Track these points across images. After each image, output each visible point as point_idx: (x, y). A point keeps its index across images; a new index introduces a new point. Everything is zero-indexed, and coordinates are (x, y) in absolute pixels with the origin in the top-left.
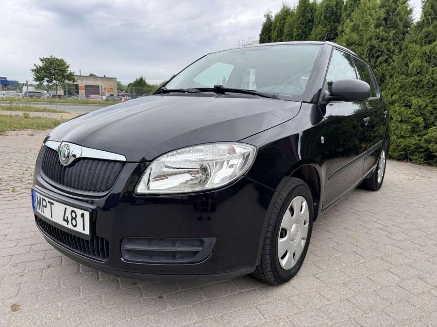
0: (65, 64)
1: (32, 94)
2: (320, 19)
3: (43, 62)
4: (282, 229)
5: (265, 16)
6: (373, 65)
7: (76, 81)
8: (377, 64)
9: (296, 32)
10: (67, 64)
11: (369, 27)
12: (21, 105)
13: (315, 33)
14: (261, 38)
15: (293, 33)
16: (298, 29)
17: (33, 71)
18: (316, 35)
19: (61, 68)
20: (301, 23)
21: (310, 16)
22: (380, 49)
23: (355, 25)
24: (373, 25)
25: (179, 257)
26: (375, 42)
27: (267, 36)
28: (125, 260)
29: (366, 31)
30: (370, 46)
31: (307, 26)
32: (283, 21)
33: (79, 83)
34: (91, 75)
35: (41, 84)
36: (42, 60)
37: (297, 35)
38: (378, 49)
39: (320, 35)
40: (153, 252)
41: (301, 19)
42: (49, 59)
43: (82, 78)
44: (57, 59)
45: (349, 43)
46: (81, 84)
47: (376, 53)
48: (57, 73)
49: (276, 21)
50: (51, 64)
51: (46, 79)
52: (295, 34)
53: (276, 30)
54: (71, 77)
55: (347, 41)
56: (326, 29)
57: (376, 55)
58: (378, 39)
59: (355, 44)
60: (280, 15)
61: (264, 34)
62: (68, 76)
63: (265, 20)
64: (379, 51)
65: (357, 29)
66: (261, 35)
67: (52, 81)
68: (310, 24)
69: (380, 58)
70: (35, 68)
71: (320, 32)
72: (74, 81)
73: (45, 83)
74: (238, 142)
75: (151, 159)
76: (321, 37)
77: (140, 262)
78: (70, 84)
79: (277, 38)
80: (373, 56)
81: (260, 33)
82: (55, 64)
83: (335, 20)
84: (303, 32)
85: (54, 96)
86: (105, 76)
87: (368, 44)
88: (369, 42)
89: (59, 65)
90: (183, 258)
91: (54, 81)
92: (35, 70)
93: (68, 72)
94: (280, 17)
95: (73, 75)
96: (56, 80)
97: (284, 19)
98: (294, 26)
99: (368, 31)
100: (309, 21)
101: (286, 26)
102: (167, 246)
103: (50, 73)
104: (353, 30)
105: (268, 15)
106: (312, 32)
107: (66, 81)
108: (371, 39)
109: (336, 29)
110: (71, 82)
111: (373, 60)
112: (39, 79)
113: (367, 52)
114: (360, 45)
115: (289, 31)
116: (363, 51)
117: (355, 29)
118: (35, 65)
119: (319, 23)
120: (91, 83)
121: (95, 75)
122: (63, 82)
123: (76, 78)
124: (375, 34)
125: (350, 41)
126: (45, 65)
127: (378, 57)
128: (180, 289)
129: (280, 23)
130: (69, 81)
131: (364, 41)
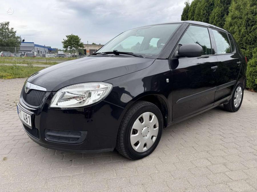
0: (78, 38)
1: (60, 55)
2: (218, 3)
3: (68, 38)
4: (134, 129)
5: (185, 4)
6: (249, 31)
7: (84, 47)
8: (251, 30)
9: (202, 12)
10: (80, 38)
11: (247, 6)
12: (52, 61)
13: (214, 12)
14: (182, 17)
15: (200, 13)
16: (203, 11)
17: (63, 42)
18: (215, 13)
19: (76, 40)
20: (206, 7)
21: (212, 1)
22: (254, 20)
23: (238, 6)
24: (249, 5)
25: (72, 140)
26: (250, 16)
27: (186, 16)
28: (47, 140)
29: (245, 9)
30: (247, 19)
31: (209, 8)
32: (195, 6)
33: (86, 48)
34: (93, 44)
35: (67, 50)
36: (67, 37)
37: (203, 14)
38: (252, 20)
39: (218, 13)
40: (59, 137)
41: (206, 3)
42: (70, 36)
43: (88, 46)
44: (75, 36)
45: (233, 18)
46: (88, 49)
47: (251, 23)
48: (74, 43)
49: (191, 6)
50: (72, 39)
51: (69, 47)
52: (202, 14)
53: (191, 12)
54: (82, 45)
55: (232, 16)
56: (221, 9)
57: (251, 24)
58: (253, 13)
59: (237, 18)
60: (194, 2)
61: (184, 15)
62: (80, 45)
63: (185, 6)
64: (253, 22)
65: (239, 8)
66: (182, 15)
67: (72, 47)
68: (212, 6)
69: (254, 26)
70: (64, 41)
71: (218, 11)
72: (83, 47)
73: (69, 49)
74: (103, 82)
75: (57, 90)
76: (218, 14)
77: (53, 141)
78: (81, 49)
79: (191, 17)
80: (249, 25)
81: (182, 14)
82: (74, 38)
83: (228, 3)
84: (207, 12)
85: (73, 56)
86: (100, 44)
87: (246, 17)
88: (246, 16)
89: (76, 39)
90: (73, 141)
91: (73, 48)
92: (64, 42)
93: (80, 43)
94: (194, 3)
95: (83, 44)
96: (74, 47)
97: (196, 4)
98: (201, 9)
99: (246, 9)
100: (211, 5)
101: (196, 9)
102: (65, 134)
103: (71, 43)
104: (236, 9)
105: (187, 3)
106: (213, 12)
107: (79, 48)
108: (247, 14)
109: (228, 8)
110: (82, 48)
111: (249, 28)
112: (66, 47)
113: (245, 22)
114: (241, 18)
115: (198, 12)
116: (242, 22)
117: (238, 8)
118: (64, 39)
119: (217, 5)
120: (93, 48)
121: (95, 44)
122: (78, 48)
123: (84, 46)
124: (251, 10)
125: (234, 16)
126: (69, 39)
127: (252, 25)
128: (83, 158)
129: (193, 7)
130: (81, 47)
131: (243, 15)
